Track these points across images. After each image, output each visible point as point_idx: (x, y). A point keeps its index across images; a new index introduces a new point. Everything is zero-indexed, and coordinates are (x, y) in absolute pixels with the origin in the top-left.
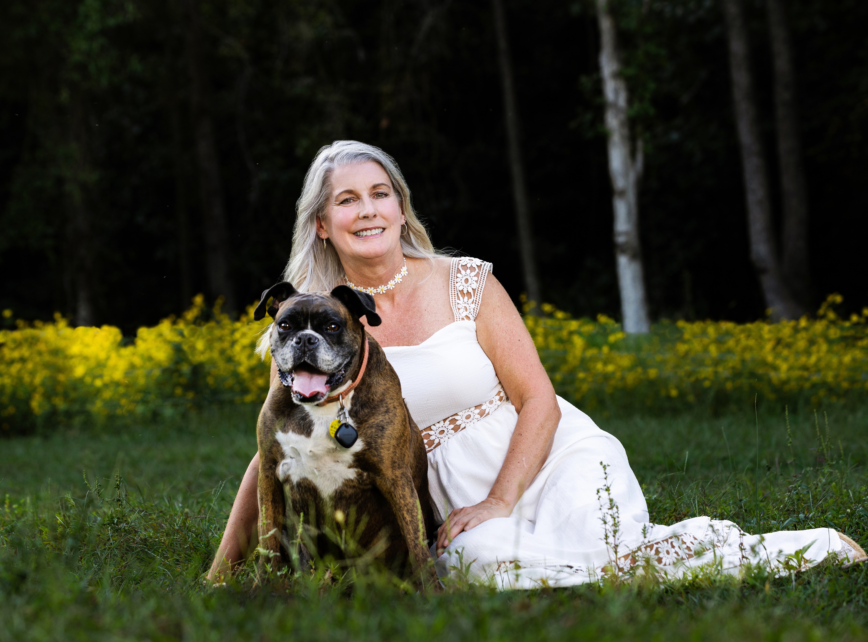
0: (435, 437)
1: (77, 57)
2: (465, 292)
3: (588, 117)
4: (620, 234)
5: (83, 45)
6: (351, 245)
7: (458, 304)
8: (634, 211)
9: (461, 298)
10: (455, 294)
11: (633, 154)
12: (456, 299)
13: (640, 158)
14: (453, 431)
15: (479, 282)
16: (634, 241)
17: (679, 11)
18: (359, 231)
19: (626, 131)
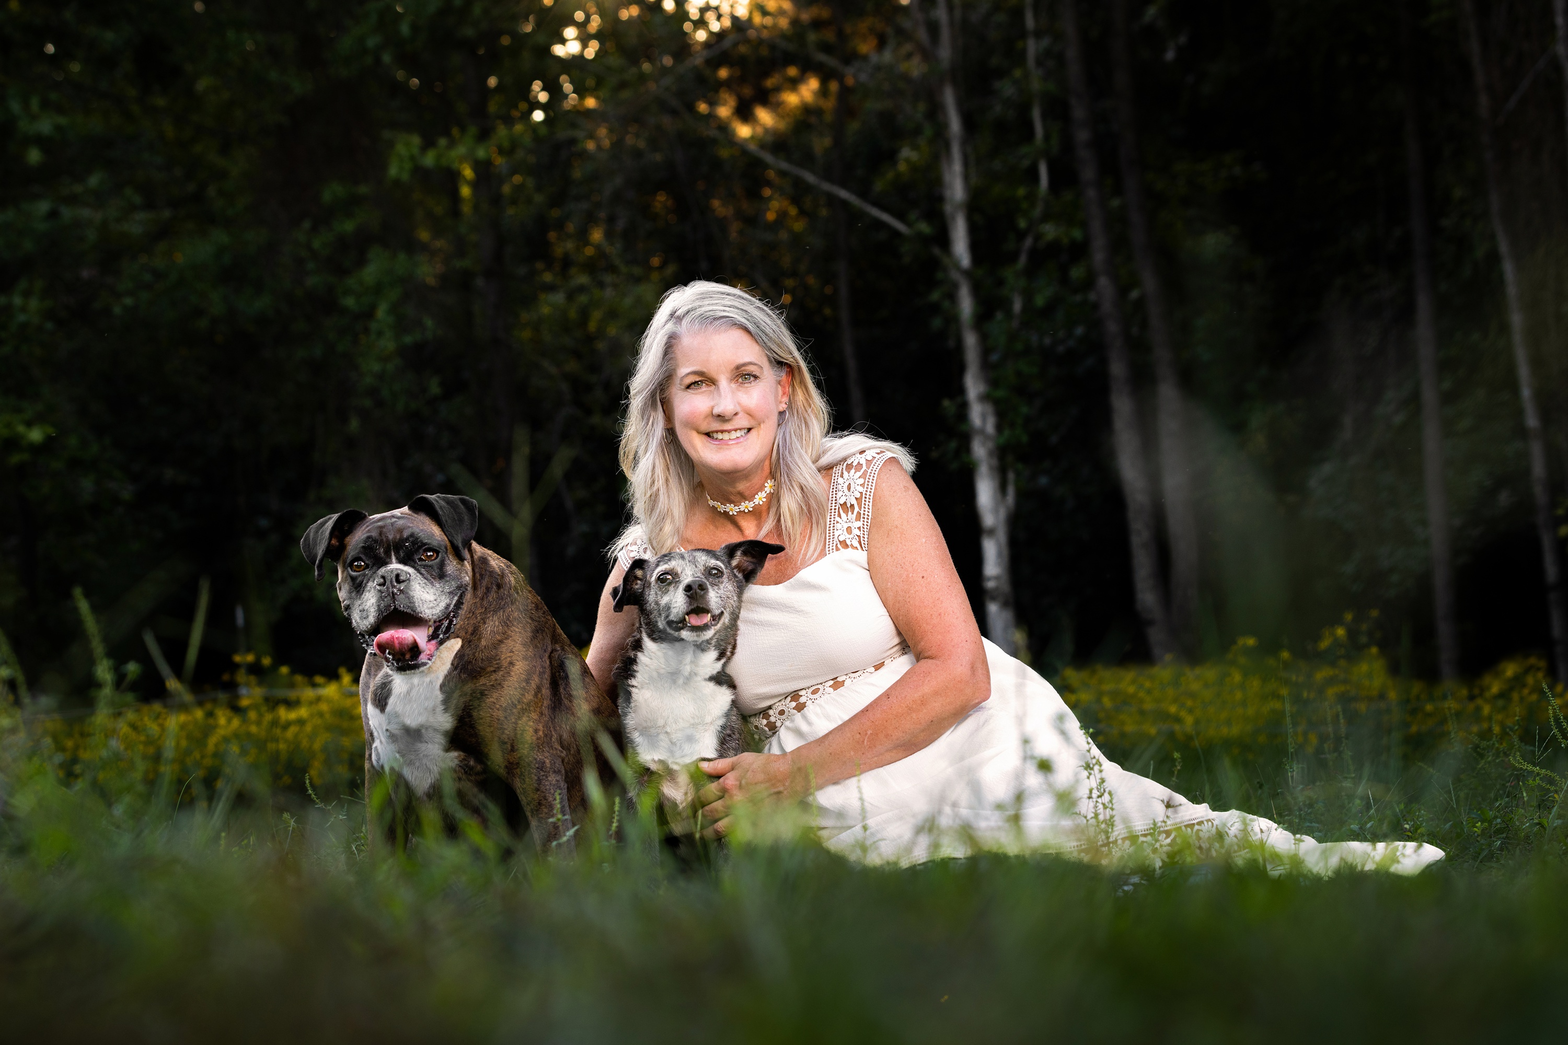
0: (806, 699)
1: (369, 380)
2: (849, 505)
3: (953, 445)
4: (989, 579)
5: (376, 367)
6: (700, 450)
7: (837, 522)
8: (1005, 552)
9: (843, 515)
10: (835, 509)
11: (1002, 488)
12: (836, 516)
13: (1011, 491)
14: (831, 689)
15: (866, 486)
16: (1006, 587)
17: (1047, 341)
18: (713, 432)
19: (995, 462)
